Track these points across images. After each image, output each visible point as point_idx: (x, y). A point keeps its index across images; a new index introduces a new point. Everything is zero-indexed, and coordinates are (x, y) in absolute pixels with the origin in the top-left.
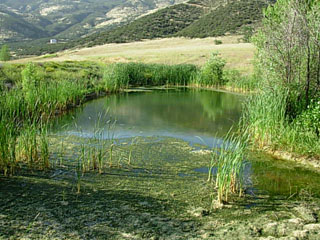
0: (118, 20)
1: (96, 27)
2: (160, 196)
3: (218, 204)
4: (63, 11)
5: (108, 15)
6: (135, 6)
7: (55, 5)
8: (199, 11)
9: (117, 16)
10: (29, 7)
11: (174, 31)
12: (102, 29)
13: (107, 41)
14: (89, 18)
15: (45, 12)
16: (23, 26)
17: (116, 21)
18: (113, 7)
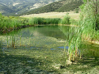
0: (37, 7)
1: (30, 9)
2: (39, 58)
3: (69, 62)
4: (20, 4)
5: (34, 6)
6: (42, 3)
7: (17, 2)
8: (62, 4)
9: (36, 6)
10: (9, 3)
11: (54, 10)
12: (32, 10)
13: (33, 13)
14: (28, 7)
15: (14, 5)
16: (7, 9)
17: (36, 7)
18: (35, 3)
